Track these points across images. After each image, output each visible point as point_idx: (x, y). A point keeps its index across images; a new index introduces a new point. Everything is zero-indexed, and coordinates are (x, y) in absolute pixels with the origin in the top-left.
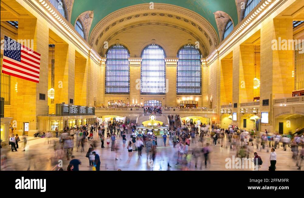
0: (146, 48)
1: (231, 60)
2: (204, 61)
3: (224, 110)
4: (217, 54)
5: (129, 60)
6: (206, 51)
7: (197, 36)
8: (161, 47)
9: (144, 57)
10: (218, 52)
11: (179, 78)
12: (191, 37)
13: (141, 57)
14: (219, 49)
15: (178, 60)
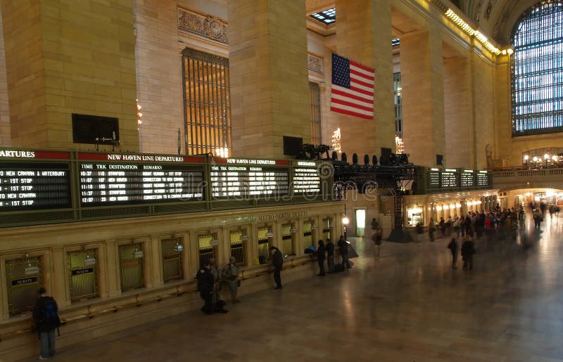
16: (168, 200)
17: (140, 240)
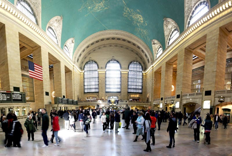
0: (109, 62)
1: (160, 72)
2: (144, 72)
3: (155, 102)
4: (152, 68)
5: (98, 71)
6: (146, 66)
7: (140, 56)
8: (118, 62)
9: (107, 68)
10: (153, 67)
11: (129, 83)
12: (137, 56)
13: (106, 68)
14: (153, 65)
15: (129, 71)
16: (3, 100)
17: (5, 108)
